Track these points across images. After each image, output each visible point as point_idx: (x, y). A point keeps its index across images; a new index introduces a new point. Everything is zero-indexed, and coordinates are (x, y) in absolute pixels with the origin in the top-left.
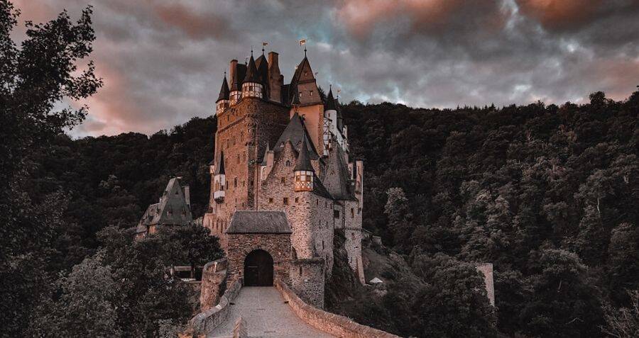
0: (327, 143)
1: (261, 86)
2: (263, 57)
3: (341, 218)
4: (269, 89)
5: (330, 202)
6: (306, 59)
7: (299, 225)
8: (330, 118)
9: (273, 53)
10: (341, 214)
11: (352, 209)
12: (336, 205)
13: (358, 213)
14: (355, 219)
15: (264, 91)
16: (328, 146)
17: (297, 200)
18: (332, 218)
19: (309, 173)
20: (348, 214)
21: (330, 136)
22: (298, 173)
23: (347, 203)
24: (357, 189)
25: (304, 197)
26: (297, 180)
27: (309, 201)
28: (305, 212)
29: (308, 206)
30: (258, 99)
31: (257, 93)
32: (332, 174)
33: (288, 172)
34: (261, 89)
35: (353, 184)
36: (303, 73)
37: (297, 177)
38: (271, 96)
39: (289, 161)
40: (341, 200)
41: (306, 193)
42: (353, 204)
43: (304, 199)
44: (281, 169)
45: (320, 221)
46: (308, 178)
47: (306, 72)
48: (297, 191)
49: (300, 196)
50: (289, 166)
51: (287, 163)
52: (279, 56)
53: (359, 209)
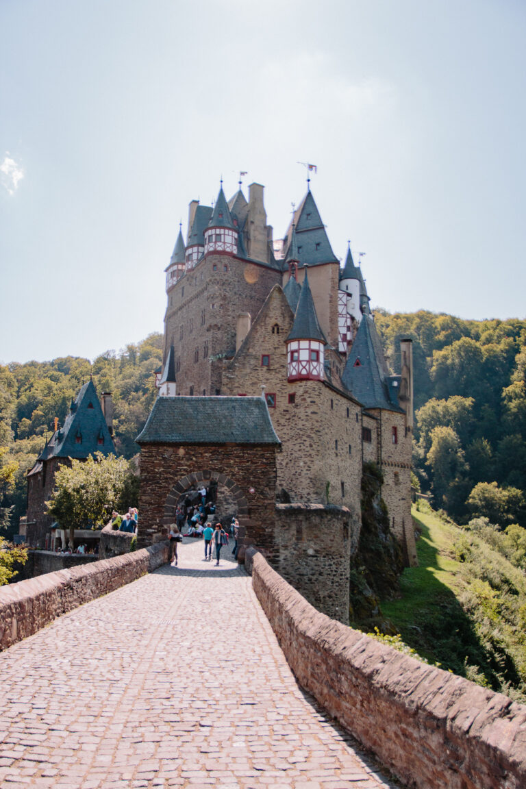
0: (343, 330)
1: (236, 235)
2: (240, 193)
3: (374, 442)
4: (249, 239)
5: (356, 410)
6: (309, 194)
7: (297, 447)
8: (349, 291)
9: (254, 184)
10: (374, 436)
11: (395, 429)
12: (365, 418)
13: (406, 435)
14: (399, 446)
15: (239, 243)
16: (345, 335)
17: (292, 398)
18: (359, 441)
19: (315, 345)
20: (387, 436)
21: (349, 320)
22: (294, 346)
23: (385, 415)
24: (402, 392)
25: (306, 392)
26: (292, 360)
27: (317, 400)
28: (307, 420)
29: (314, 408)
30: (230, 254)
31: (228, 245)
32: (358, 364)
33: (276, 346)
34: (235, 239)
35: (395, 384)
36: (305, 216)
37: (292, 352)
38: (251, 252)
39: (276, 325)
40: (374, 409)
41: (309, 383)
42: (397, 419)
43: (306, 396)
44: (261, 340)
45: (336, 441)
46: (314, 355)
47: (309, 215)
48: (292, 381)
49: (299, 389)
50: (278, 333)
51: (273, 329)
52: (264, 189)
53: (406, 428)
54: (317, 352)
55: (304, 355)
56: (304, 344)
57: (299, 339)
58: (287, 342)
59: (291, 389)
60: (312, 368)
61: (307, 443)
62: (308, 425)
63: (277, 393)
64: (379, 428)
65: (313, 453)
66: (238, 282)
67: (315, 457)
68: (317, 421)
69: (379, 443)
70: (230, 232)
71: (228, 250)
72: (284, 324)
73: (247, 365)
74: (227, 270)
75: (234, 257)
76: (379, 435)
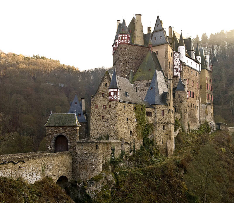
0: (177, 67)
1: (129, 36)
2: (134, 18)
3: (153, 116)
8: (180, 52)
10: (153, 114)
11: (163, 111)
14: (165, 117)
17: (110, 106)
19: (116, 90)
20: (159, 113)
21: (180, 63)
22: (110, 91)
24: (167, 98)
25: (113, 105)
27: (116, 107)
28: (113, 113)
29: (115, 110)
31: (126, 40)
33: (106, 90)
39: (106, 84)
40: (154, 105)
41: (114, 102)
42: (164, 108)
44: (102, 89)
46: (116, 93)
47: (158, 25)
49: (111, 103)
53: (168, 110)
55: (112, 93)
56: (112, 90)
58: (109, 89)
60: (115, 97)
61: (113, 120)
62: (113, 115)
63: (106, 105)
64: (155, 111)
65: (115, 123)
67: (115, 124)
68: (116, 114)
69: (155, 116)
70: (127, 35)
71: (126, 42)
72: (108, 84)
73: (98, 97)
75: (128, 44)
76: (155, 114)
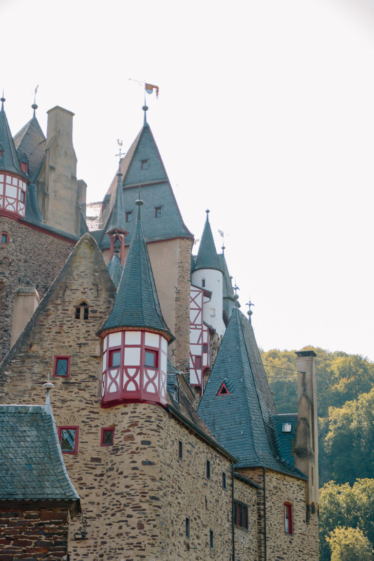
0: (197, 350)
1: (24, 186)
3: (253, 529)
4: (45, 195)
5: (222, 466)
6: (146, 129)
7: (115, 529)
8: (206, 288)
9: (57, 108)
10: (252, 517)
11: (289, 506)
12: (238, 484)
13: (307, 520)
14: (297, 540)
15: (29, 199)
16: (199, 358)
17: (108, 436)
18: (228, 525)
19: (152, 340)
20: (276, 519)
22: (114, 340)
23: (272, 480)
24: (299, 442)
25: (134, 424)
26: (110, 365)
27: (154, 440)
28: (134, 477)
29: (148, 455)
30: (14, 216)
31: (11, 201)
32: (224, 391)
33: (82, 341)
34: (22, 191)
35: (288, 428)
36: (137, 164)
37: (111, 352)
38: (49, 215)
39: (84, 304)
40: (253, 469)
41: (141, 407)
42: (291, 490)
43: (135, 430)
44: (54, 330)
45: (187, 520)
46: (150, 357)
47: (144, 161)
48: (109, 404)
49: (121, 418)
50: (86, 317)
51: (78, 311)
52: (74, 117)
53: (308, 506)
54: (156, 352)
55: (132, 357)
56: (133, 337)
57: (123, 329)
58: (102, 334)
59: (107, 418)
60: (146, 380)
61: (133, 522)
62: (137, 486)
63: (81, 426)
64: (261, 504)
65: (145, 540)
66: (26, 261)
67: (149, 547)
68: (153, 480)
69: (262, 531)
70: (15, 180)
71: (10, 208)
72: (98, 303)
73: (28, 375)
74: (7, 242)
75: (20, 220)
76: (262, 517)
